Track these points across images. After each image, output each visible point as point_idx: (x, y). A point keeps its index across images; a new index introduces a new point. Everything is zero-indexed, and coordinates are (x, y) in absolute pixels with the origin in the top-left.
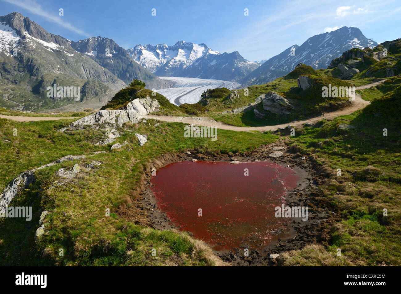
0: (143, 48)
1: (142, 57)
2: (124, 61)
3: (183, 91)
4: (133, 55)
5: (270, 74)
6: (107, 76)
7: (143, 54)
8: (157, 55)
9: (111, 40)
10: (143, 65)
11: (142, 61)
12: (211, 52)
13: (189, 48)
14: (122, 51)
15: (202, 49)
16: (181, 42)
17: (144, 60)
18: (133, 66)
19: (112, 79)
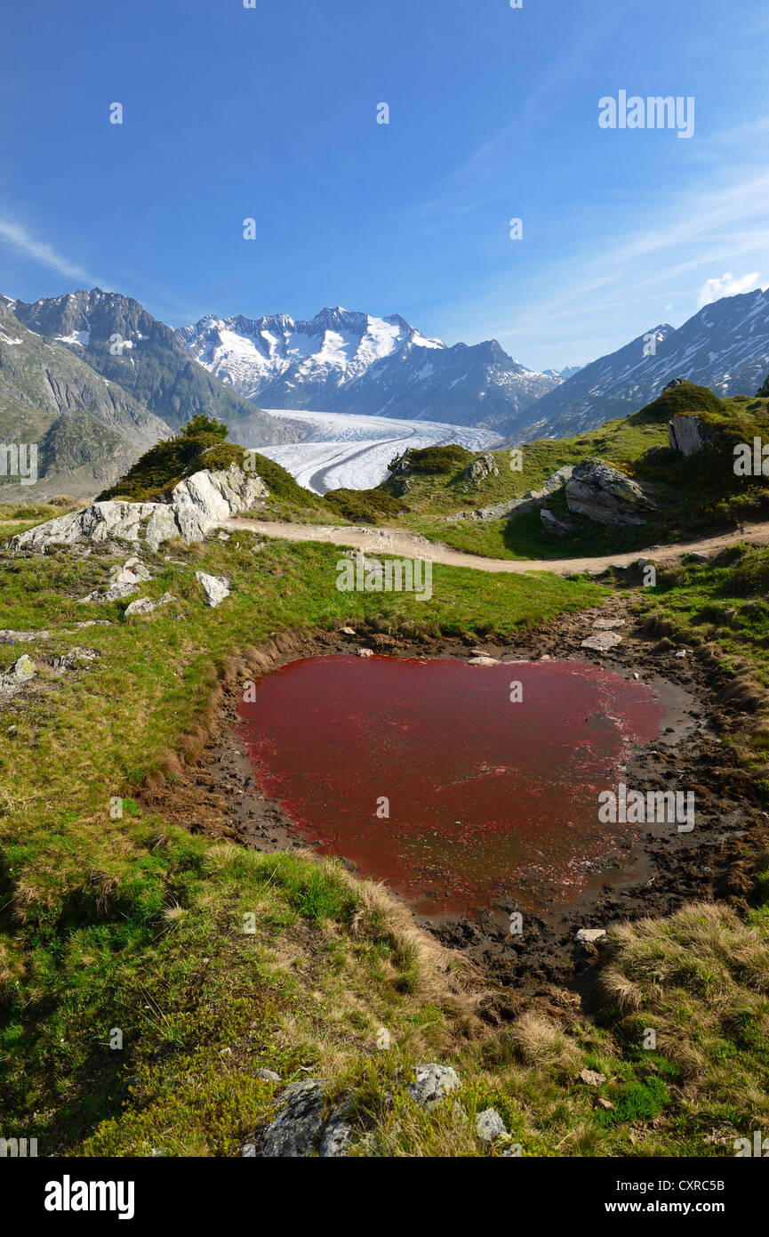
0: (222, 324)
1: (218, 353)
2: (166, 361)
3: (336, 452)
4: (194, 345)
5: (589, 408)
6: (118, 406)
7: (221, 343)
8: (263, 346)
9: (131, 301)
10: (222, 374)
11: (219, 363)
12: (418, 340)
13: (354, 329)
14: (160, 334)
15: (395, 330)
16: (332, 310)
17: (224, 360)
18: (192, 376)
19: (132, 415)
